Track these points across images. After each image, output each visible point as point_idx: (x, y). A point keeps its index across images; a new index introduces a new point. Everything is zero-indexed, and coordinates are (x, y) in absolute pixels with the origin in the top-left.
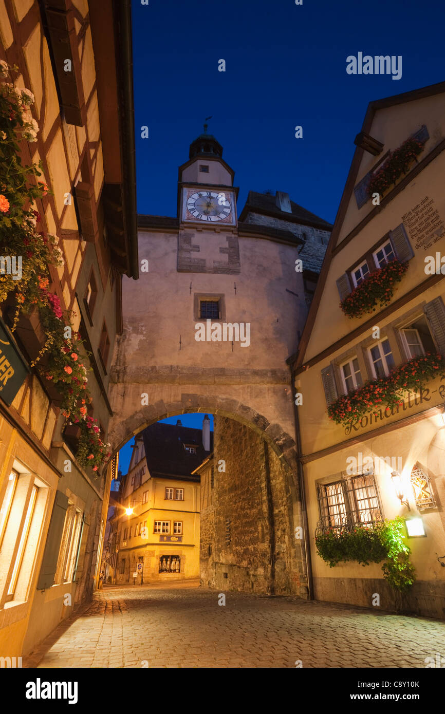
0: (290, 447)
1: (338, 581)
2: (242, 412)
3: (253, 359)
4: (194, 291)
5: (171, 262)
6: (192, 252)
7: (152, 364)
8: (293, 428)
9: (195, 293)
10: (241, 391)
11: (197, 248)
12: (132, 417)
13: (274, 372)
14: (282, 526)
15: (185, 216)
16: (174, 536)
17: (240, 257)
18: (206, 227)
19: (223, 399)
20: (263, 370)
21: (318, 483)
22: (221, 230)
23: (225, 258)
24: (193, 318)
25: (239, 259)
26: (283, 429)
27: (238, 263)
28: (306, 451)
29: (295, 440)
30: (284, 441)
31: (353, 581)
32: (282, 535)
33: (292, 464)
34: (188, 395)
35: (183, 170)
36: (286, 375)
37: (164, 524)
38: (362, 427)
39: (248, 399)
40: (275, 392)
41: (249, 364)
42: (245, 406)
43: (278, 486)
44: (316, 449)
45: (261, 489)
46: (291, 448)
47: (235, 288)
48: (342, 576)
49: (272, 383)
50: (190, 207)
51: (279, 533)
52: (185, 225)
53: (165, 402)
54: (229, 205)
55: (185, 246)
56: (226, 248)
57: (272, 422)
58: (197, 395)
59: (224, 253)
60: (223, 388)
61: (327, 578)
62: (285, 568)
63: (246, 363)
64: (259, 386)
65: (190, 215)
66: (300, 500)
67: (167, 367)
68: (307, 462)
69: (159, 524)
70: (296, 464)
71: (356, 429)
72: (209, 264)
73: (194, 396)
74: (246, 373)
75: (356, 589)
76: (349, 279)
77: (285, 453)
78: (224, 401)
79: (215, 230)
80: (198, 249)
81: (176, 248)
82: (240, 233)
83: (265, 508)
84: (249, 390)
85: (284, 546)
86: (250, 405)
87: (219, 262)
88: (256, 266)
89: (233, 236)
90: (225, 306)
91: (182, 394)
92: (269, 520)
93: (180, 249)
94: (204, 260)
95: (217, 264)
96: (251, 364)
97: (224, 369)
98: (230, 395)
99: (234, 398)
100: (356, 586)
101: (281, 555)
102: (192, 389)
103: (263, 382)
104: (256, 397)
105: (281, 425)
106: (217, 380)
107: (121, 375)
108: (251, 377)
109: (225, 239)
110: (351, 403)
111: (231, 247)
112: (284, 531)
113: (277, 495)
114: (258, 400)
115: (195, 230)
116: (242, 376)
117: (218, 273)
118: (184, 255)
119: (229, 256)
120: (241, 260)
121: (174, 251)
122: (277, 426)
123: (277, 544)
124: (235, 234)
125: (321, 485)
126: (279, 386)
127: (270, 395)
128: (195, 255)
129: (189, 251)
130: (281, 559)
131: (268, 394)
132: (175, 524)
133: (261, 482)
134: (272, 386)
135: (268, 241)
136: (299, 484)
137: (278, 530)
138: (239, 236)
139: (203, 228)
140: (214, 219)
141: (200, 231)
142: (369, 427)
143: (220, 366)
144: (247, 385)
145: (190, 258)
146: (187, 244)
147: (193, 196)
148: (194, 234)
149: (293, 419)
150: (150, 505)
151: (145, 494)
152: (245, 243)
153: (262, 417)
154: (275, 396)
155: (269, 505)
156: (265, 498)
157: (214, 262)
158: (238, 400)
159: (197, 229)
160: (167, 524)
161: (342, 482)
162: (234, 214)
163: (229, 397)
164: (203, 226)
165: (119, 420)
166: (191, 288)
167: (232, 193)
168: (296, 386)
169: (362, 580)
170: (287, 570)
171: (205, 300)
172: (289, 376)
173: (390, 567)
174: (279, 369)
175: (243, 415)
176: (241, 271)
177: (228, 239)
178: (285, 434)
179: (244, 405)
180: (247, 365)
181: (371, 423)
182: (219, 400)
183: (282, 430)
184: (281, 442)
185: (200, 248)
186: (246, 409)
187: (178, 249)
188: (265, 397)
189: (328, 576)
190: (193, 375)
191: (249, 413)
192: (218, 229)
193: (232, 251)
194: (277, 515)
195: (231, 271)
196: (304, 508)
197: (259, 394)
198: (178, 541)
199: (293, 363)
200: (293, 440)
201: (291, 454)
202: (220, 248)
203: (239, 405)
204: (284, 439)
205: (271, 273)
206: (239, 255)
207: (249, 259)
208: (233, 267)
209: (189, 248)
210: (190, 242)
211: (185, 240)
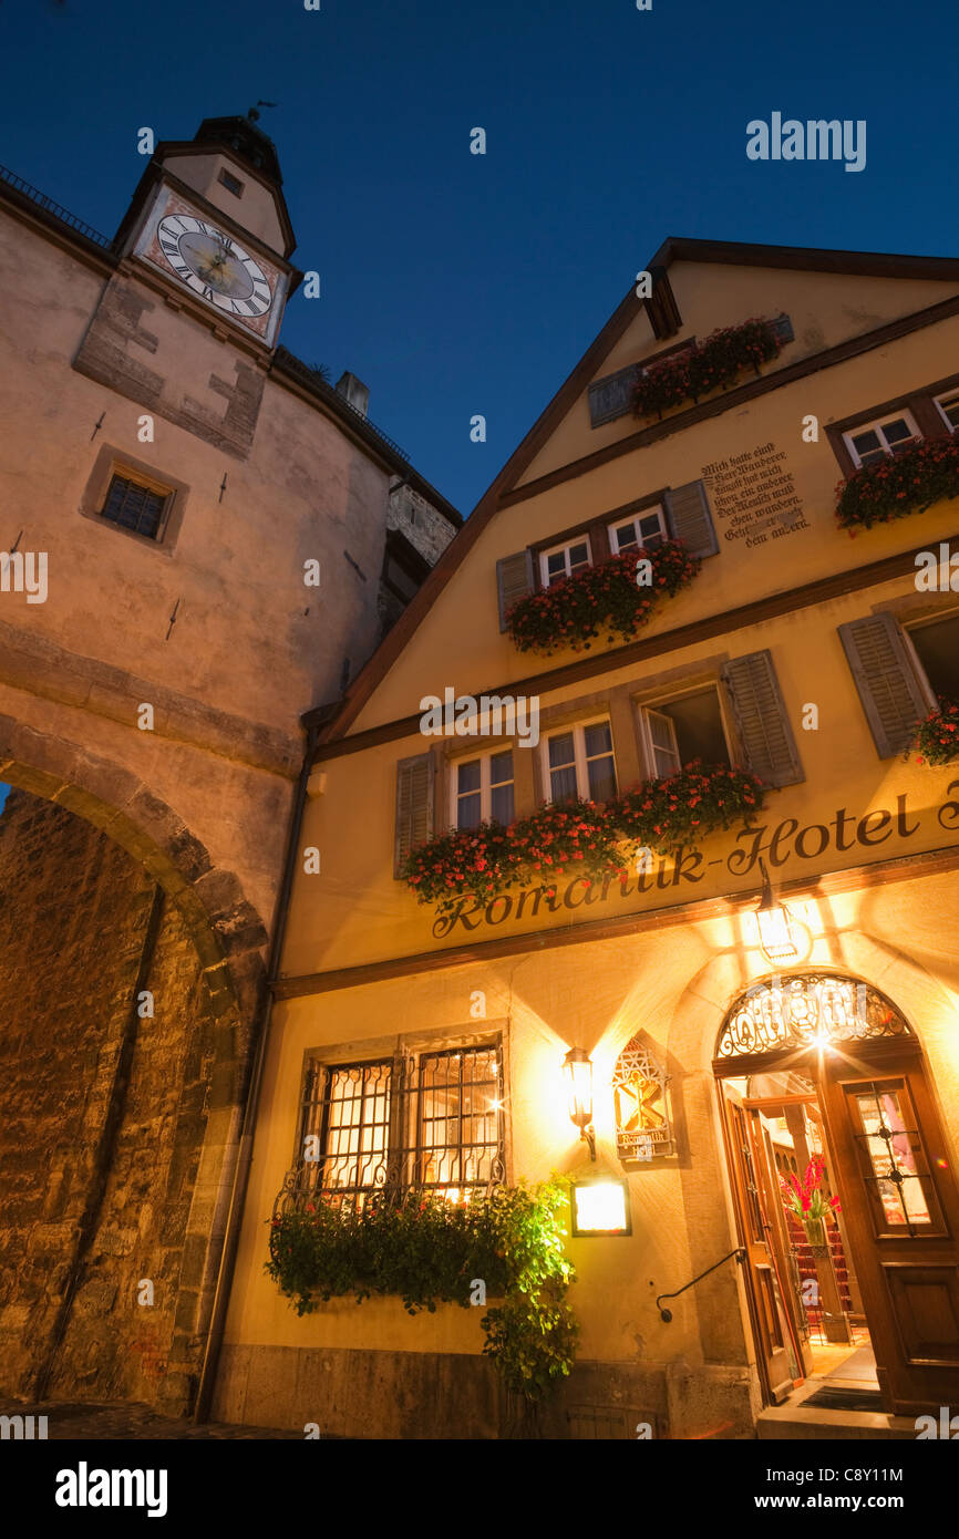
0: (251, 945)
1: (311, 1360)
2: (143, 815)
3: (217, 679)
4: (104, 437)
5: (61, 333)
6: (132, 343)
8: (273, 896)
9: (105, 445)
10: (156, 753)
11: (151, 342)
13: (263, 734)
14: (139, 1175)
15: (144, 246)
17: (258, 424)
18: (191, 305)
19: (94, 760)
20: (235, 719)
21: (311, 1058)
22: (231, 340)
23: (219, 405)
24: (78, 503)
25: (253, 423)
26: (246, 892)
27: (249, 434)
28: (292, 965)
29: (268, 930)
30: (239, 925)
31: (363, 1360)
32: (129, 1203)
33: (245, 996)
35: (169, 156)
36: (292, 751)
38: (489, 920)
39: (172, 782)
40: (249, 787)
41: (202, 689)
42: (154, 800)
43: (161, 1057)
44: (330, 961)
45: (98, 1059)
46: (253, 950)
47: (223, 488)
48: (329, 1344)
49: (247, 761)
50: (166, 237)
51: (122, 1196)
52: (138, 270)
54: (268, 298)
55: (119, 318)
56: (228, 386)
57: (221, 866)
58: (14, 719)
59: (220, 392)
60: (105, 727)
61: (274, 1349)
62: (113, 1309)
63: (195, 683)
64: (212, 758)
65: (161, 254)
66: (243, 1103)
68: (295, 995)
70: (255, 995)
71: (468, 926)
72: (172, 397)
73: (2, 720)
74: (186, 709)
75: (370, 1384)
76: (534, 564)
77: (234, 958)
78: (96, 766)
79: (213, 328)
80: (152, 346)
82: (274, 372)
83: (95, 1117)
84: (180, 759)
85: (130, 1236)
86: (171, 800)
87: (201, 408)
88: (291, 464)
89: (255, 368)
90: (181, 516)
92: (97, 1155)
93: (99, 316)
94: (162, 381)
95: (191, 408)
96: (210, 690)
97: (128, 675)
98: (119, 753)
99: (131, 767)
100: (371, 1374)
101: (109, 1265)
102: (4, 699)
103: (226, 749)
104: (196, 783)
105: (244, 880)
106: (94, 699)
108: (197, 724)
109: (232, 363)
110: (488, 850)
111: (241, 390)
112: (143, 1190)
113: (146, 1082)
114: (197, 792)
115: (157, 299)
116: (173, 714)
117: (188, 430)
118: (107, 336)
119: (231, 407)
120: (259, 432)
122: (231, 881)
123: (103, 1229)
124: (260, 365)
125: (320, 1063)
126: (266, 776)
127: (237, 790)
128: (136, 352)
129: (122, 334)
130: (106, 1276)
131: (231, 786)
133: (104, 1040)
134: (246, 769)
135: (333, 427)
136: (252, 1054)
137: (120, 1185)
138: (272, 378)
139: (183, 306)
140: (221, 301)
141: (173, 308)
142: (511, 926)
143: (117, 663)
144: (179, 743)
145: (121, 353)
146: (125, 314)
147: (182, 219)
148: (154, 306)
149: (278, 872)
152: (276, 401)
153: (197, 843)
154: (246, 797)
155: (111, 1109)
156: (105, 1086)
157: (186, 400)
158: (140, 776)
159: (166, 298)
161: (395, 1063)
162: (274, 321)
163: (118, 759)
164: (186, 302)
166: (98, 426)
167: (283, 275)
168: (310, 789)
169: (397, 1357)
170: (119, 1314)
171: (128, 476)
172: (297, 755)
173: (508, 1324)
174: (279, 731)
175: (141, 823)
176: (250, 457)
177: (241, 368)
178: (247, 908)
179: (154, 795)
180: (197, 689)
181: (519, 915)
182: (80, 759)
183: (242, 892)
184: (230, 926)
185: (160, 347)
186: (155, 807)
187: (95, 316)
188: (218, 792)
189: (281, 1342)
190: (25, 660)
191: (163, 821)
192: (223, 330)
193: (241, 398)
194: (130, 1140)
195: (225, 442)
196: (248, 1128)
197: (205, 778)
199: (321, 727)
200: (262, 929)
201: (250, 966)
202: (213, 376)
203: (139, 790)
204: (240, 919)
205: (321, 497)
206: (256, 418)
207: (277, 439)
208: (228, 432)
209: (129, 328)
210: (135, 317)
211: (122, 305)
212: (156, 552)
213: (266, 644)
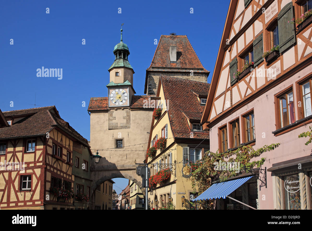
2: (130, 178)
3: (133, 161)
5: (106, 126)
6: (113, 120)
7: (102, 165)
9: (115, 138)
10: (129, 172)
12: (98, 181)
15: (110, 104)
22: (124, 109)
23: (125, 121)
24: (114, 148)
25: (130, 121)
27: (130, 123)
34: (113, 174)
39: (132, 174)
41: (131, 163)
47: (128, 135)
52: (111, 108)
53: (107, 176)
54: (127, 95)
56: (125, 117)
57: (139, 181)
59: (125, 119)
60: (124, 171)
65: (112, 103)
67: (106, 166)
72: (119, 125)
74: (130, 166)
78: (124, 175)
79: (121, 109)
80: (115, 119)
81: (108, 119)
84: (132, 171)
86: (132, 176)
87: (123, 124)
88: (136, 124)
90: (124, 142)
91: (112, 174)
94: (117, 123)
95: (122, 125)
97: (124, 165)
99: (127, 174)
106: (122, 169)
107: (93, 169)
108: (132, 167)
109: (125, 112)
115: (114, 110)
117: (122, 129)
119: (127, 120)
120: (131, 122)
124: (129, 109)
129: (112, 120)
138: (131, 110)
140: (121, 103)
141: (116, 110)
143: (122, 164)
145: (112, 123)
146: (111, 116)
147: (113, 93)
148: (114, 112)
152: (133, 113)
153: (136, 179)
162: (128, 100)
164: (117, 108)
165: (94, 182)
166: (113, 136)
167: (128, 87)
171: (118, 140)
176: (131, 127)
177: (127, 112)
179: (130, 176)
183: (141, 183)
184: (141, 187)
190: (114, 168)
191: (132, 178)
193: (128, 117)
195: (127, 127)
202: (123, 117)
205: (142, 126)
206: (130, 119)
207: (134, 121)
208: (128, 125)
209: (112, 118)
210: (112, 116)
211: (110, 115)
212: (123, 149)
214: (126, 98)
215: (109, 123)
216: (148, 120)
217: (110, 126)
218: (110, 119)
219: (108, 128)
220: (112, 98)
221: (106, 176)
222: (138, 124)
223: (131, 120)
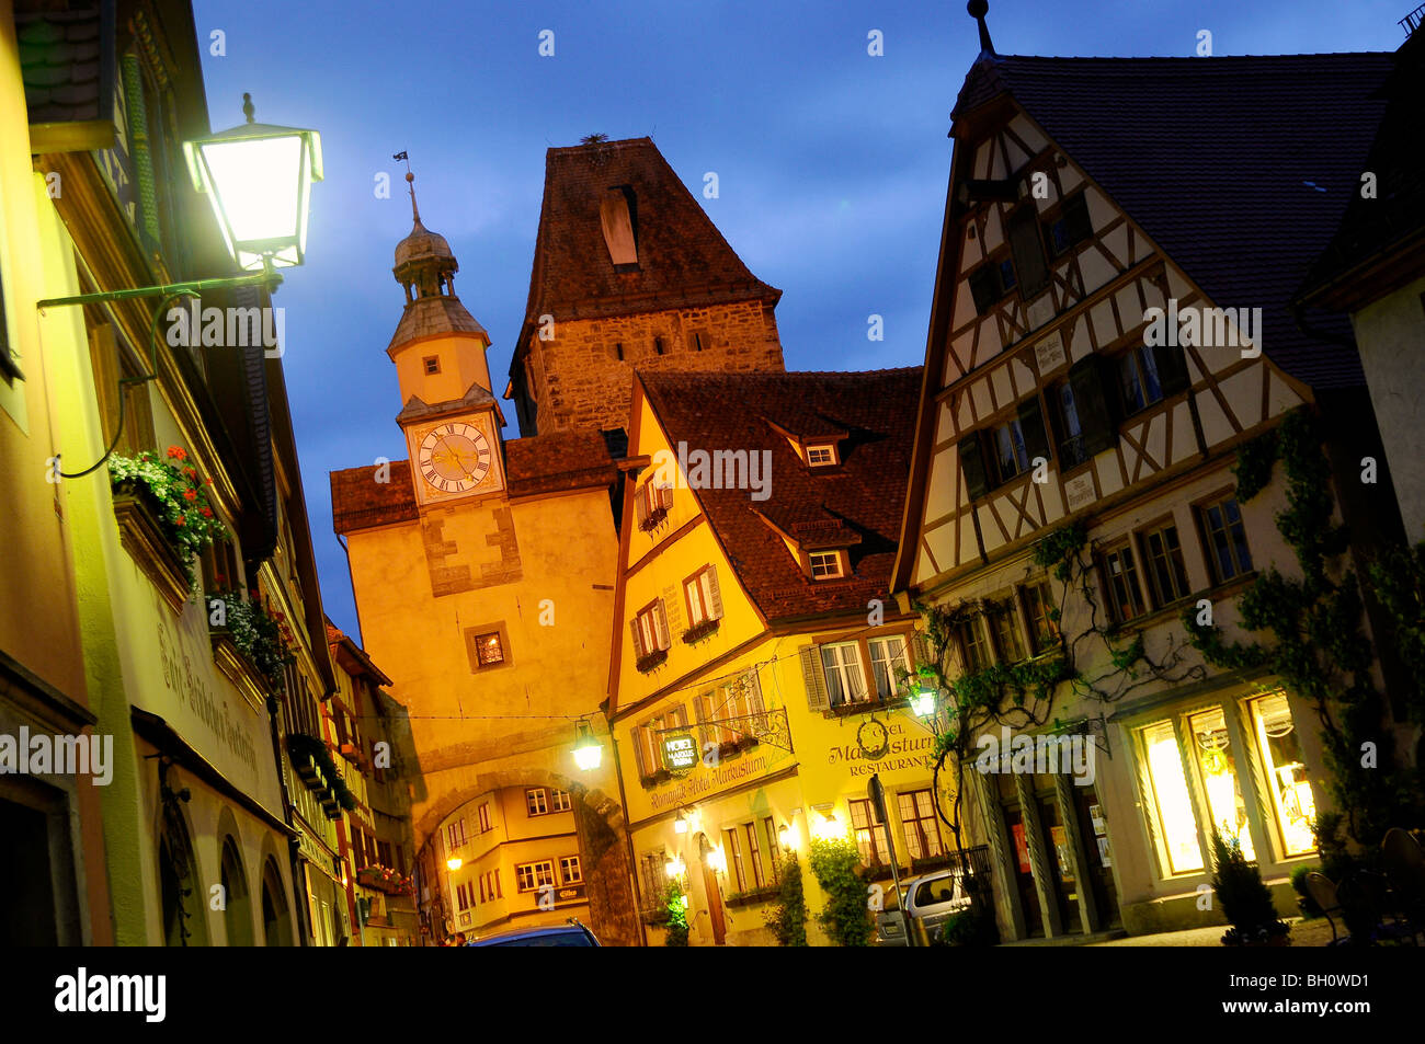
0: (615, 814)
3: (556, 711)
4: (465, 624)
5: (421, 582)
6: (446, 557)
8: (617, 790)
9: (464, 631)
10: (548, 756)
11: (452, 547)
16: (566, 889)
18: (458, 504)
19: (527, 772)
21: (642, 855)
22: (481, 503)
23: (495, 553)
24: (470, 670)
25: (516, 550)
26: (606, 793)
27: (517, 558)
29: (620, 807)
30: (608, 808)
34: (485, 776)
35: (397, 355)
36: (601, 723)
37: (539, 868)
39: (559, 763)
41: (551, 721)
42: (555, 775)
44: (639, 819)
46: (617, 815)
47: (519, 607)
50: (427, 470)
52: (426, 509)
53: (459, 789)
54: (487, 447)
55: (436, 548)
56: (495, 535)
57: (591, 789)
58: (494, 773)
59: (494, 544)
63: (548, 719)
65: (430, 487)
67: (450, 748)
68: (635, 831)
69: (529, 870)
72: (476, 573)
73: (492, 775)
74: (550, 733)
78: (530, 775)
79: (472, 502)
80: (453, 549)
81: (423, 553)
82: (512, 500)
84: (559, 753)
86: (561, 772)
87: (490, 565)
88: (544, 558)
89: (502, 506)
90: (509, 637)
91: (478, 776)
93: (430, 555)
94: (467, 567)
95: (486, 570)
96: (555, 718)
97: (522, 734)
98: (535, 764)
99: (541, 767)
102: (487, 767)
105: (604, 789)
106: (516, 749)
107: (399, 770)
108: (557, 737)
109: (490, 515)
111: (503, 530)
115: (444, 514)
116: (546, 740)
117: (491, 586)
118: (438, 565)
119: (502, 549)
120: (521, 553)
121: (420, 559)
122: (598, 792)
124: (504, 503)
125: (645, 856)
128: (452, 561)
129: (441, 556)
132: (565, 864)
136: (630, 858)
138: (512, 505)
140: (467, 484)
141: (451, 514)
143: (516, 731)
145: (445, 569)
146: (438, 543)
147: (426, 444)
148: (442, 521)
150: (499, 836)
151: (482, 809)
152: (521, 516)
153: (581, 785)
157: (482, 567)
158: (546, 769)
159: (445, 510)
160: (547, 867)
162: (496, 464)
163: (534, 767)
164: (455, 504)
166: (457, 624)
167: (487, 414)
168: (616, 738)
171: (479, 634)
172: (606, 725)
174: (593, 719)
176: (523, 573)
177: (497, 513)
178: (608, 800)
179: (554, 773)
180: (550, 723)
182: (523, 774)
183: (604, 795)
185: (458, 545)
186: (557, 778)
187: (428, 556)
190: (485, 752)
191: (563, 782)
193: (504, 537)
195: (509, 576)
198: (577, 896)
199: (608, 711)
200: (617, 806)
202: (486, 537)
203: (549, 775)
204: (607, 806)
205: (567, 564)
206: (516, 543)
207: (532, 547)
208: (510, 568)
209: (441, 550)
210: (440, 539)
211: (432, 536)
212: (508, 669)
213: (572, 679)
214: (485, 459)
215: (431, 572)
216: (588, 535)
217: (440, 581)
218: (435, 551)
219: (429, 590)
220: (429, 468)
221: (455, 790)
222: (553, 558)
223: (519, 545)
